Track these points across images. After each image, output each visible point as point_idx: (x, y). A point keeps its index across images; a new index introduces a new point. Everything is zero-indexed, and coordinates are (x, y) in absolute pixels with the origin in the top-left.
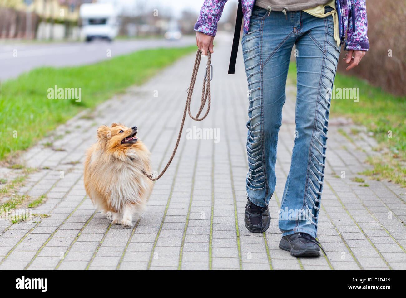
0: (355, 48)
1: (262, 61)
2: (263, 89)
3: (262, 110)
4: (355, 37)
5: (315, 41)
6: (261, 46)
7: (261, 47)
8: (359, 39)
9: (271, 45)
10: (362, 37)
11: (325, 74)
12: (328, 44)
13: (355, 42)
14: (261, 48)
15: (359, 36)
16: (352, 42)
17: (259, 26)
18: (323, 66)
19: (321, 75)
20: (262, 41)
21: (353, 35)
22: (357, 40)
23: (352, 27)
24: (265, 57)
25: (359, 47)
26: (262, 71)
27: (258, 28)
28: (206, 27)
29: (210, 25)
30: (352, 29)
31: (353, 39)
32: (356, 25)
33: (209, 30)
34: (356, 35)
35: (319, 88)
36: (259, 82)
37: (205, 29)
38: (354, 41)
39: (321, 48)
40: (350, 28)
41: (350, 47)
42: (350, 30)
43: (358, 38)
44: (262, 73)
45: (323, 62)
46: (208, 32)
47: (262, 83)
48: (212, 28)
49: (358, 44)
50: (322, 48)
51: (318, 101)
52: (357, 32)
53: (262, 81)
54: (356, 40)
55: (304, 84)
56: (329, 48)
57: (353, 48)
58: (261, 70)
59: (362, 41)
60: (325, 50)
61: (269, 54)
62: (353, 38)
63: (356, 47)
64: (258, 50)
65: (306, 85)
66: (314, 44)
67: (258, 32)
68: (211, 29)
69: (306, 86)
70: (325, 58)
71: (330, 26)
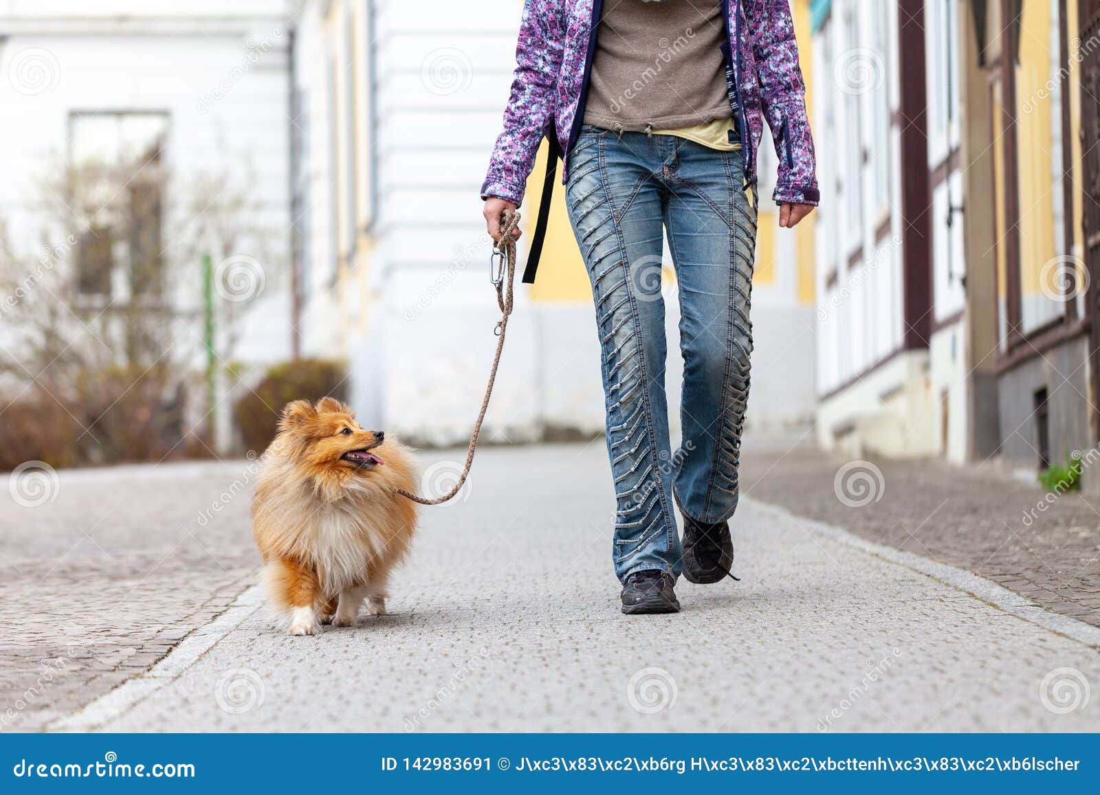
0: (793, 199)
1: (614, 209)
2: (627, 263)
3: (634, 304)
4: (792, 178)
5: (710, 203)
6: (606, 183)
7: (607, 185)
8: (801, 181)
9: (627, 179)
10: (806, 178)
11: (738, 267)
12: (736, 210)
13: (793, 188)
14: (607, 187)
15: (800, 177)
16: (788, 188)
17: (596, 149)
18: (732, 250)
19: (731, 269)
20: (606, 173)
21: (788, 174)
22: (797, 183)
23: (786, 159)
24: (620, 204)
25: (801, 198)
26: (619, 228)
27: (594, 153)
28: (501, 185)
29: (510, 182)
30: (787, 163)
31: (789, 181)
32: (794, 156)
33: (507, 190)
34: (794, 174)
35: (730, 295)
36: (618, 250)
37: (501, 189)
38: (791, 186)
39: (724, 216)
40: (783, 162)
41: (784, 196)
42: (782, 165)
43: (799, 179)
44: (620, 232)
45: (730, 244)
46: (506, 194)
47: (624, 251)
48: (514, 187)
49: (799, 192)
50: (726, 217)
51: (730, 321)
52: (798, 168)
53: (623, 247)
54: (795, 184)
55: (697, 288)
56: (738, 216)
57: (789, 198)
58: (617, 226)
59: (807, 184)
60: (731, 220)
61: (626, 197)
62: (789, 179)
63: (795, 197)
64: (603, 192)
65: (701, 290)
66: (709, 210)
67: (596, 159)
68: (511, 189)
69: (701, 292)
70: (733, 237)
71: (735, 175)
